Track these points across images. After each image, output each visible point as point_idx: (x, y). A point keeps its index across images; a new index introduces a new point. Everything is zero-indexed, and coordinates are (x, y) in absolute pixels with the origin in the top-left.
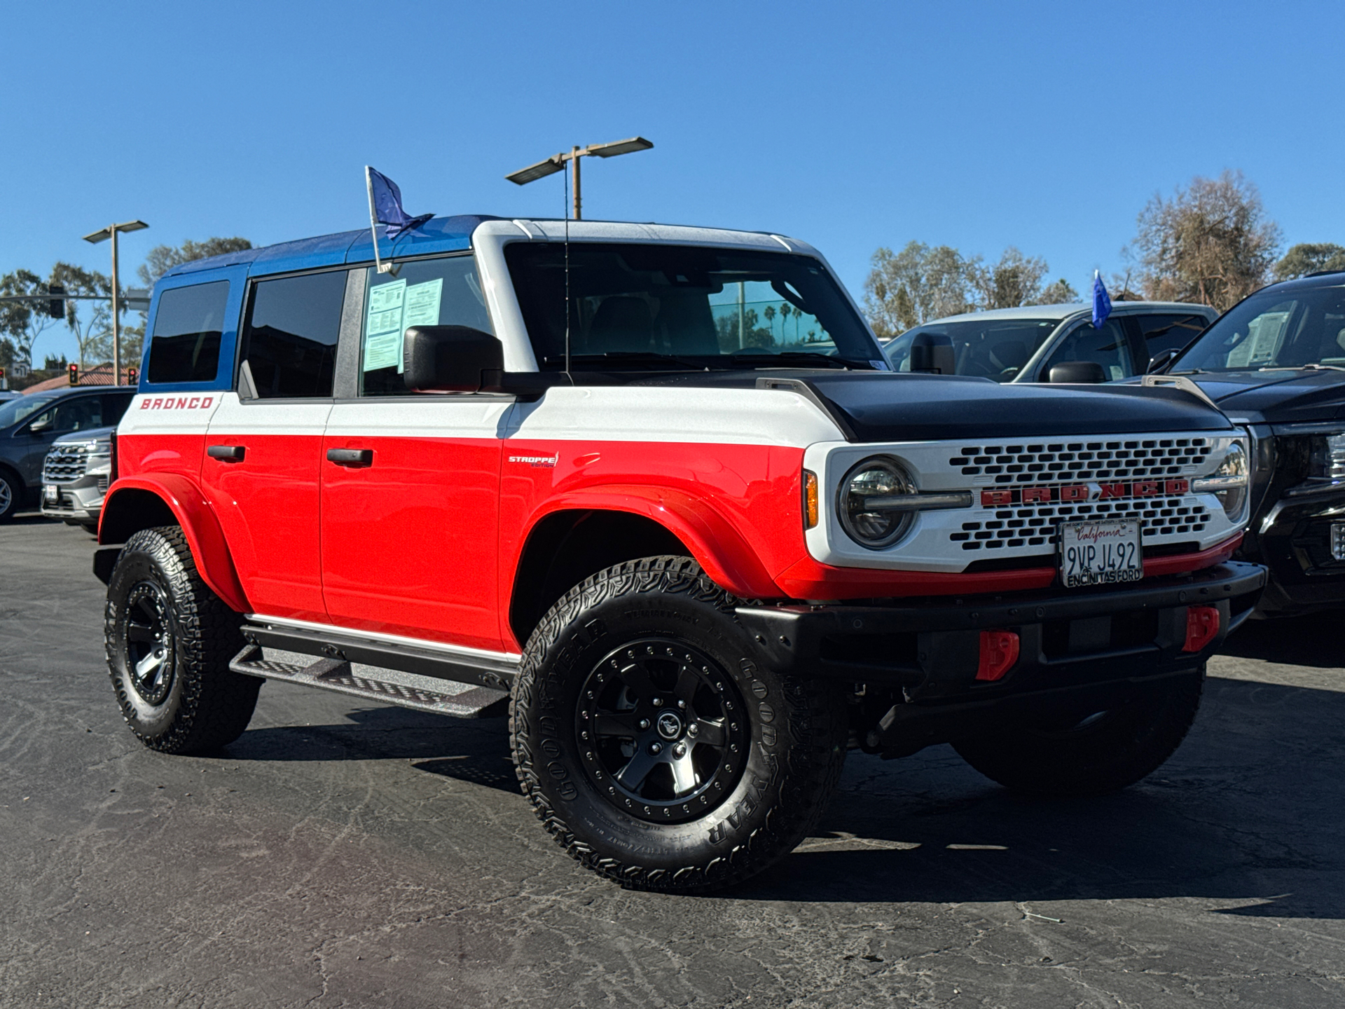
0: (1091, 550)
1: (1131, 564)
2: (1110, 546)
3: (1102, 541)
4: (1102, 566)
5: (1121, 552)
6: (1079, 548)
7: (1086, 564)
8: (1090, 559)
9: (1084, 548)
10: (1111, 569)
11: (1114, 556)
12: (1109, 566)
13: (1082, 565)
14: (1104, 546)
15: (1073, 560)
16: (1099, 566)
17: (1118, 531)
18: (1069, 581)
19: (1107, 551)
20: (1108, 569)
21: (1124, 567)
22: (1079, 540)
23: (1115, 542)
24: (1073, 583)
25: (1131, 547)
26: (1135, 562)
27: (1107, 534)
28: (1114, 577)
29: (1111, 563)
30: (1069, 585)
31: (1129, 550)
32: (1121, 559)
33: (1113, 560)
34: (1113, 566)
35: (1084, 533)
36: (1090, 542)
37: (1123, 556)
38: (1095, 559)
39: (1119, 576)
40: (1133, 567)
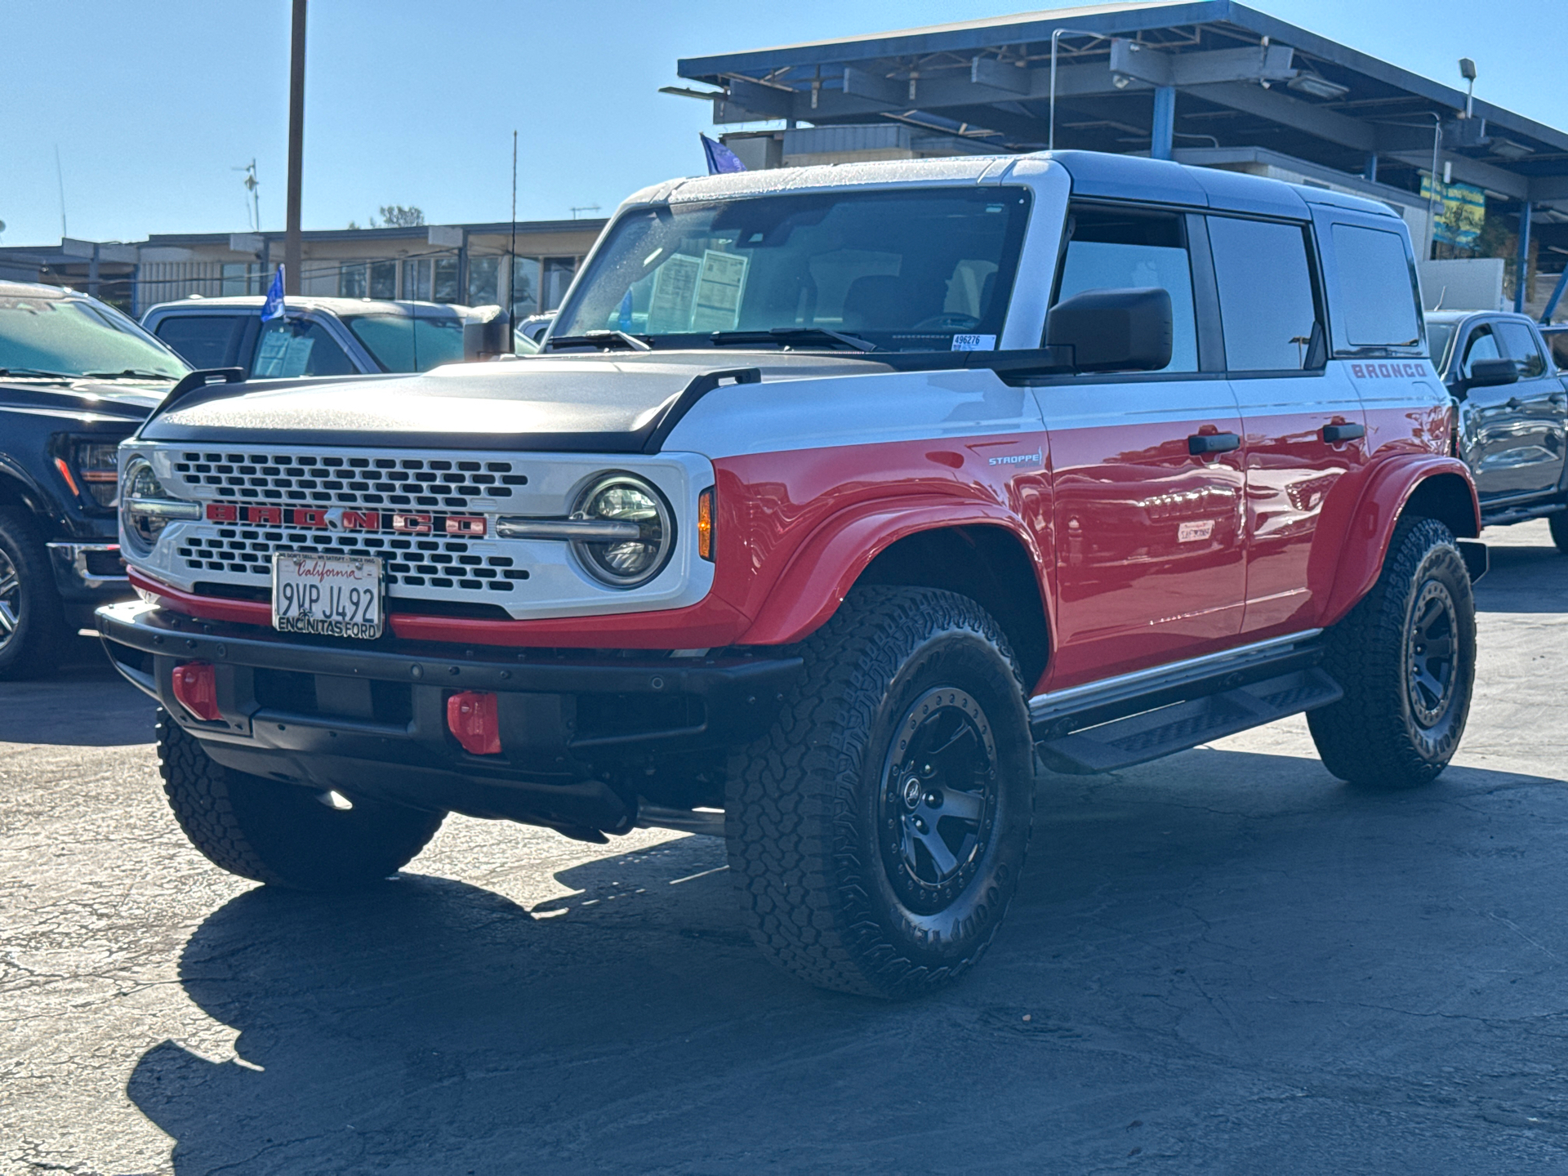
0: (314, 591)
1: (368, 616)
2: (340, 589)
3: (329, 581)
4: (328, 613)
5: (355, 599)
6: (297, 585)
7: (307, 605)
8: (312, 601)
9: (305, 586)
10: (340, 618)
11: (345, 602)
12: (338, 614)
13: (301, 606)
14: (332, 588)
15: (290, 599)
16: (324, 612)
17: (353, 572)
18: (280, 623)
19: (335, 594)
20: (335, 617)
21: (359, 619)
22: (300, 575)
23: (347, 584)
24: (285, 626)
25: (368, 596)
26: (374, 614)
27: (338, 573)
28: (340, 628)
29: (341, 610)
30: (280, 628)
31: (365, 599)
32: (354, 608)
33: (344, 608)
34: (343, 614)
35: (307, 568)
36: (315, 580)
37: (357, 604)
38: (320, 601)
39: (347, 629)
40: (371, 621)
